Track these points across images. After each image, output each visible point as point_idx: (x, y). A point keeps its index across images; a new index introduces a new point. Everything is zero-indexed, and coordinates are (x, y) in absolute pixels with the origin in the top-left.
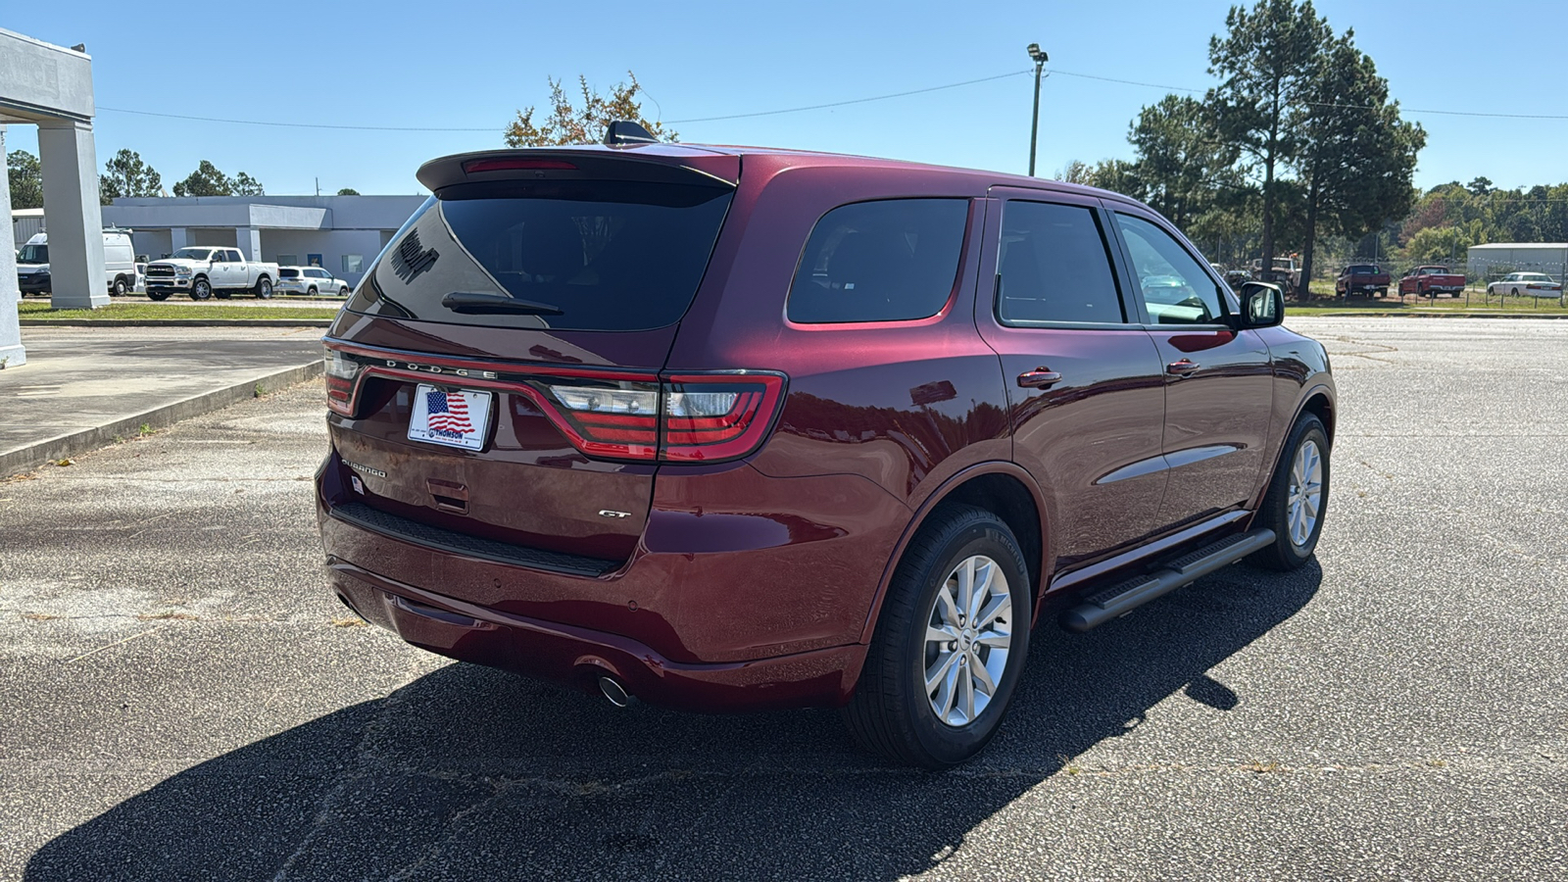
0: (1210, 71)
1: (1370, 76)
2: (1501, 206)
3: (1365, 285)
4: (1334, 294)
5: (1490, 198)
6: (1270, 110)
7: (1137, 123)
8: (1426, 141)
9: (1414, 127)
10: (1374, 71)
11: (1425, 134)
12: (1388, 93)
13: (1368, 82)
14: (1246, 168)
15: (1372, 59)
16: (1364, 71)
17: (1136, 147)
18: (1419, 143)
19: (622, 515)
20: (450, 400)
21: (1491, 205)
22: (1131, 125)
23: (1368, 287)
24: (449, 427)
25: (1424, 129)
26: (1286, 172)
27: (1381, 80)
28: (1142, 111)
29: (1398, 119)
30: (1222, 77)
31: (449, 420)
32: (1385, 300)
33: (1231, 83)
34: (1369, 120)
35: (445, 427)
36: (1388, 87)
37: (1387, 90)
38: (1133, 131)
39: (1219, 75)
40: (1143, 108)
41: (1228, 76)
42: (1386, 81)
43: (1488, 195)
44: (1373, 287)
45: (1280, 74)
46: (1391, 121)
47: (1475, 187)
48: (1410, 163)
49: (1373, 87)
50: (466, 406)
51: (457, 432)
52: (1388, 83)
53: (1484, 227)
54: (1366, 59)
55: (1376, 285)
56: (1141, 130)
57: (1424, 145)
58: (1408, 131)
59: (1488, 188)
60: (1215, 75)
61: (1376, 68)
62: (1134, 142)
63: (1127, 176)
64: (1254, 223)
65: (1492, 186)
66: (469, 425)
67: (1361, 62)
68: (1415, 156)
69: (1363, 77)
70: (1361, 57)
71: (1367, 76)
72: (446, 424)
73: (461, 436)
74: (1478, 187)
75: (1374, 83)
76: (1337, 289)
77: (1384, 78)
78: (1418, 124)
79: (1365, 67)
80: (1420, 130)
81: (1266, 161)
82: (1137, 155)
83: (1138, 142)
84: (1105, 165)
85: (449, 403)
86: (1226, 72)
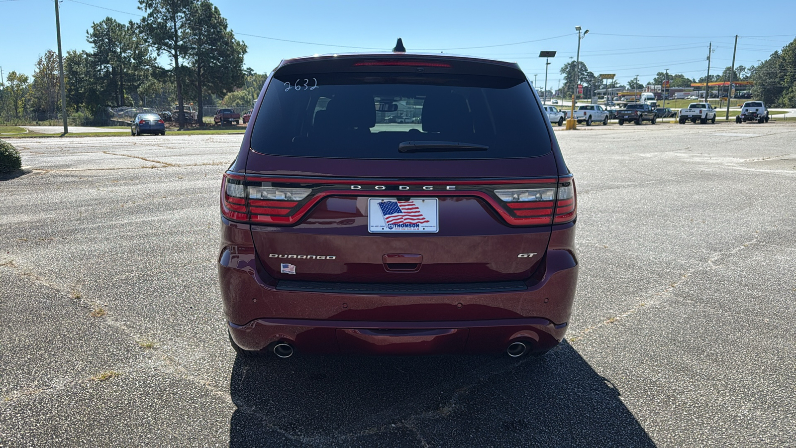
0: (139, 8)
1: (219, 17)
2: (259, 81)
3: (229, 118)
4: (214, 123)
5: (254, 77)
6: (173, 30)
7: (91, 31)
8: (247, 50)
9: (241, 43)
10: (220, 15)
11: (246, 47)
12: (228, 26)
13: (218, 20)
14: (153, 59)
15: (218, 8)
16: (215, 14)
17: (93, 45)
18: (245, 51)
19: (531, 255)
20: (401, 206)
21: (255, 81)
22: (87, 32)
23: (230, 120)
24: (405, 222)
25: (246, 44)
26: (185, 62)
27: (224, 19)
28: (93, 25)
29: (234, 38)
30: (146, 11)
31: (404, 218)
32: (238, 126)
33: (151, 15)
34: (222, 37)
35: (403, 222)
36: (228, 23)
37: (227, 24)
38: (89, 36)
39: (144, 10)
40: (94, 23)
41: (149, 11)
42: (226, 20)
43: (253, 76)
44: (233, 119)
45: (175, 12)
46: (231, 39)
47: (247, 72)
48: (241, 60)
49: (221, 22)
50: (418, 208)
51: (414, 224)
52: (227, 21)
53: (255, 90)
54: (216, 8)
55: (234, 118)
56: (95, 35)
57: (246, 52)
58: (239, 45)
59: (252, 73)
60: (142, 10)
61: (220, 13)
62: (91, 42)
63: (90, 60)
64: (172, 86)
65: (254, 72)
66: (424, 219)
67: (213, 9)
68: (243, 57)
69: (216, 17)
70: (213, 7)
71: (217, 16)
72: (402, 220)
73: (418, 226)
74: (249, 72)
75: (221, 20)
76: (215, 120)
77: (225, 18)
78: (243, 42)
79: (216, 12)
80: (244, 45)
81: (173, 56)
82: (93, 49)
83: (94, 42)
84: (72, 53)
85: (401, 208)
86: (148, 9)
